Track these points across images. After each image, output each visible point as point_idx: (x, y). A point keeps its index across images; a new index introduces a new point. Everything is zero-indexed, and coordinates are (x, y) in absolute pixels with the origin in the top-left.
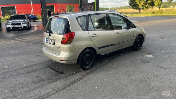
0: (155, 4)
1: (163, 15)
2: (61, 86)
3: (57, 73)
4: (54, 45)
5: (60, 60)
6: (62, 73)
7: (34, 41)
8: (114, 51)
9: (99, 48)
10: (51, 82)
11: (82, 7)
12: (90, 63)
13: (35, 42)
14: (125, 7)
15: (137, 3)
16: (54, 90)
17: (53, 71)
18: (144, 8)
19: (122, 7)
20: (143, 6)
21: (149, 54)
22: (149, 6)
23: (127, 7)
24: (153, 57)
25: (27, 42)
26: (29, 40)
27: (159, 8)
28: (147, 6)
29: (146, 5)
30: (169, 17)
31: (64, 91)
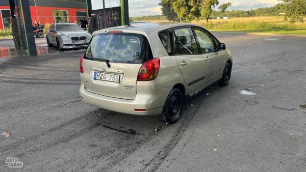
0: (202, 13)
1: (215, 30)
2: (153, 156)
3: (125, 135)
4: (119, 82)
5: (135, 110)
6: (133, 133)
7: (26, 79)
8: (203, 89)
9: (189, 84)
10: (127, 152)
11: (92, 15)
12: (178, 110)
13: (27, 81)
14: (149, 16)
15: (175, 11)
16: (147, 165)
17: (114, 131)
18: (185, 19)
19: (145, 16)
20: (184, 16)
21: (247, 90)
22: (193, 16)
23: (153, 16)
24: (255, 94)
25: (8, 82)
26: (12, 78)
27: (207, 19)
28: (190, 15)
29: (188, 14)
30: (228, 34)
31: (165, 163)
